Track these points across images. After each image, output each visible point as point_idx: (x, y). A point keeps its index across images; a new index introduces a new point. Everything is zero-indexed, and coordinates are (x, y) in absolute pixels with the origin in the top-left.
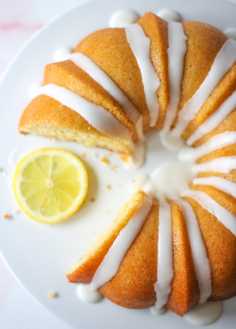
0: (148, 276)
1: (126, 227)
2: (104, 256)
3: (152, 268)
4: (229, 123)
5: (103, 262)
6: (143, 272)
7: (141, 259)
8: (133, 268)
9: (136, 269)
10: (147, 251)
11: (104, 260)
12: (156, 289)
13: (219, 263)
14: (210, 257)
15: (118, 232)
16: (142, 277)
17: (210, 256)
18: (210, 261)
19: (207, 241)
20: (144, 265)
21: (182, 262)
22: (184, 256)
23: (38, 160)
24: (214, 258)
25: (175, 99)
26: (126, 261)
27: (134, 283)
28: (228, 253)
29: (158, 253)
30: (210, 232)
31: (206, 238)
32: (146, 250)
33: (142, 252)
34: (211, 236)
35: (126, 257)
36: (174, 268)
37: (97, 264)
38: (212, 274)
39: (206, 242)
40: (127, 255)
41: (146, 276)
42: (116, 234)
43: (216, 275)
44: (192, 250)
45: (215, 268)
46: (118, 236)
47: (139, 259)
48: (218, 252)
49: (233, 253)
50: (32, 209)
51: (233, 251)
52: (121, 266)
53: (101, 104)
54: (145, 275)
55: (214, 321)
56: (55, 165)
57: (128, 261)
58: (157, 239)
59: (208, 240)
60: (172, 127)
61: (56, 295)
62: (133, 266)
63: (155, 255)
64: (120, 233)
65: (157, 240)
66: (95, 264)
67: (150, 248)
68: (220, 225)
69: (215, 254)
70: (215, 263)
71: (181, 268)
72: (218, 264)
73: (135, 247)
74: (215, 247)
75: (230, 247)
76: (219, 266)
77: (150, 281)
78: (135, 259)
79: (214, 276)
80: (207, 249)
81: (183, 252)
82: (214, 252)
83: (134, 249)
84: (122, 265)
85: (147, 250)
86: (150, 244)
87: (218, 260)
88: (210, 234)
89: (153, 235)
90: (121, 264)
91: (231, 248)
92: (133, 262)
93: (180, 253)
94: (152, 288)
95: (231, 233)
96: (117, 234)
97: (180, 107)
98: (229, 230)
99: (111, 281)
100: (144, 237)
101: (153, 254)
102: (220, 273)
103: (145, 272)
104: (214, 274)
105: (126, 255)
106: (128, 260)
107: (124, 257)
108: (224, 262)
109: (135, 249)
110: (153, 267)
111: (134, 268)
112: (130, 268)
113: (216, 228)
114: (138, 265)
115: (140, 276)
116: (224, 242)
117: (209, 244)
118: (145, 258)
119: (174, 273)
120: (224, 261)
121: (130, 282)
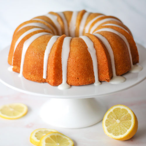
18: (105, 37)
41: (82, 46)
43: (110, 42)
45: (109, 39)
77: (85, 47)
102: (111, 40)
121: (77, 50)
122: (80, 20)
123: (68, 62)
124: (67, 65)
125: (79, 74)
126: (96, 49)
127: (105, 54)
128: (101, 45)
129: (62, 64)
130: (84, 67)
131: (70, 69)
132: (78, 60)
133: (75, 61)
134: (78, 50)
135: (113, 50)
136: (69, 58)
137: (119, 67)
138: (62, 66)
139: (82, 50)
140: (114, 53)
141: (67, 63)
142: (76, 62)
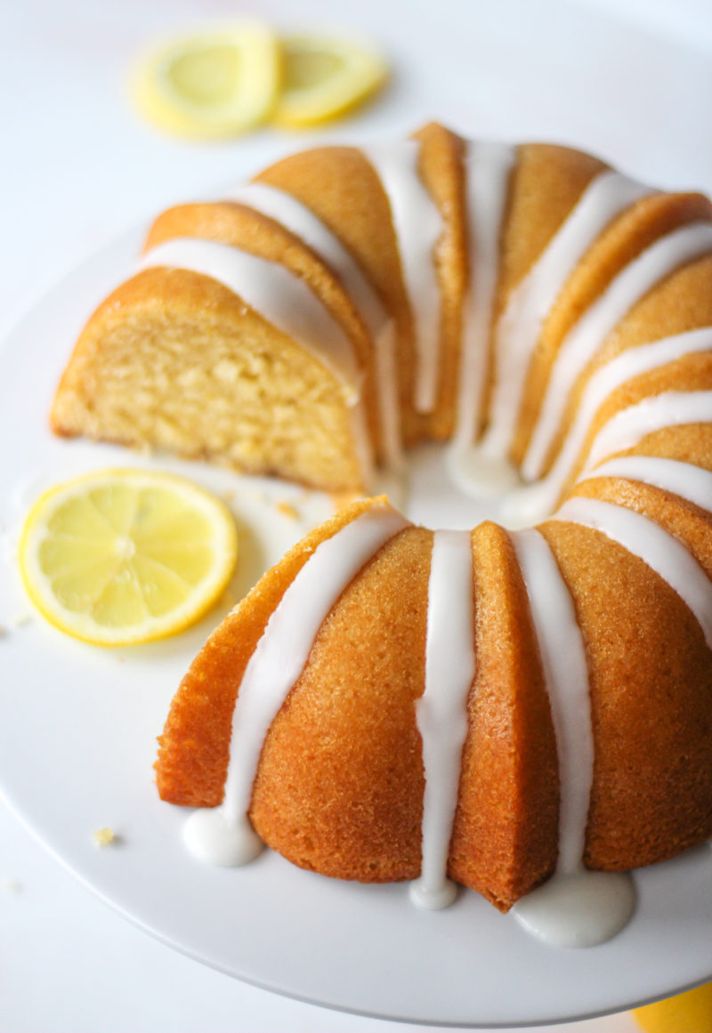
0: (397, 670)
1: (336, 538)
2: (269, 616)
3: (409, 644)
4: (635, 325)
5: (263, 638)
6: (382, 656)
7: (378, 617)
8: (352, 644)
9: (361, 648)
10: (396, 596)
11: (267, 629)
12: (421, 723)
13: (612, 643)
14: (585, 624)
15: (314, 546)
16: (379, 674)
17: (583, 622)
18: (585, 636)
19: (574, 582)
20: (386, 635)
21: (500, 623)
22: (505, 607)
23: (96, 497)
24: (597, 625)
25: (485, 275)
26: (332, 626)
27: (355, 694)
28: (638, 614)
29: (427, 606)
30: (585, 560)
31: (571, 574)
32: (392, 593)
33: (382, 600)
34: (586, 570)
35: (332, 615)
36: (475, 648)
37: (247, 644)
38: (591, 678)
39: (571, 584)
40: (337, 612)
41: (391, 671)
42: (305, 550)
43: (604, 684)
44: (530, 599)
45: (601, 659)
46: (312, 557)
47: (370, 618)
48: (608, 609)
49: (655, 617)
50: (68, 604)
51: (654, 613)
52: (318, 644)
53: (279, 259)
54: (388, 665)
55: (613, 933)
56: (143, 512)
57: (338, 625)
58: (428, 572)
59: (577, 578)
60: (483, 427)
61: (117, 841)
62: (352, 639)
63: (418, 610)
64: (320, 548)
65: (426, 575)
66: (239, 646)
67: (404, 590)
68: (615, 547)
69: (599, 614)
70: (599, 641)
71: (497, 644)
72: (609, 644)
73: (362, 585)
74: (599, 596)
75: (644, 600)
76: (613, 654)
77: (405, 688)
78: (360, 618)
79: (597, 686)
80: (575, 601)
81: (504, 598)
82: (598, 608)
83: (357, 593)
84: (320, 640)
85: (396, 594)
86: (406, 581)
87: (609, 631)
88: (584, 566)
89: (416, 563)
90: (318, 638)
91: (646, 601)
92: (353, 626)
93: (495, 601)
94: (410, 718)
95: (648, 566)
96: (310, 549)
97: (498, 308)
98: (641, 560)
99: (285, 706)
100: (387, 565)
101: (416, 607)
102: (616, 674)
103: (388, 657)
104: (597, 679)
105: (333, 609)
106: (339, 622)
107: (328, 616)
108: (629, 641)
109: (361, 592)
110: (413, 644)
111: (357, 642)
112: (345, 646)
113: (601, 551)
114: (368, 634)
115: (372, 668)
116: (625, 584)
117: (582, 589)
118: (388, 614)
119: (477, 662)
120: (626, 638)
121: (343, 693)
122: (581, 306)
123: (269, 731)
124: (258, 746)
125: (320, 825)
126: (470, 722)
127: (517, 775)
128: (511, 710)
129: (234, 723)
130: (355, 804)
131: (276, 775)
132: (329, 756)
133: (306, 752)
134: (350, 694)
135: (596, 745)
136: (278, 715)
137: (614, 834)
138: (231, 733)
139: (377, 702)
140: (595, 764)
141: (262, 735)
142: (312, 758)
